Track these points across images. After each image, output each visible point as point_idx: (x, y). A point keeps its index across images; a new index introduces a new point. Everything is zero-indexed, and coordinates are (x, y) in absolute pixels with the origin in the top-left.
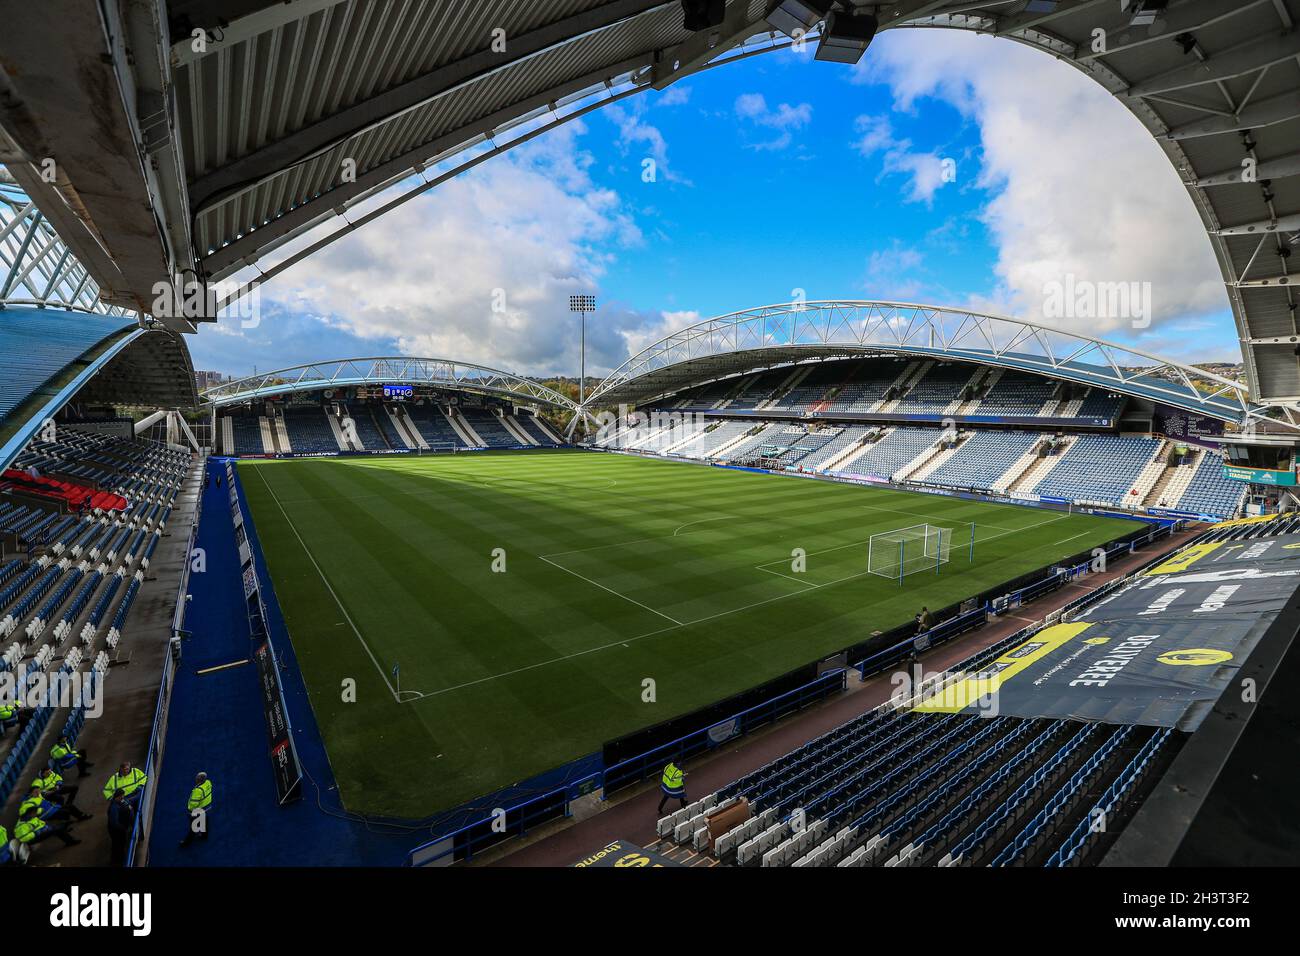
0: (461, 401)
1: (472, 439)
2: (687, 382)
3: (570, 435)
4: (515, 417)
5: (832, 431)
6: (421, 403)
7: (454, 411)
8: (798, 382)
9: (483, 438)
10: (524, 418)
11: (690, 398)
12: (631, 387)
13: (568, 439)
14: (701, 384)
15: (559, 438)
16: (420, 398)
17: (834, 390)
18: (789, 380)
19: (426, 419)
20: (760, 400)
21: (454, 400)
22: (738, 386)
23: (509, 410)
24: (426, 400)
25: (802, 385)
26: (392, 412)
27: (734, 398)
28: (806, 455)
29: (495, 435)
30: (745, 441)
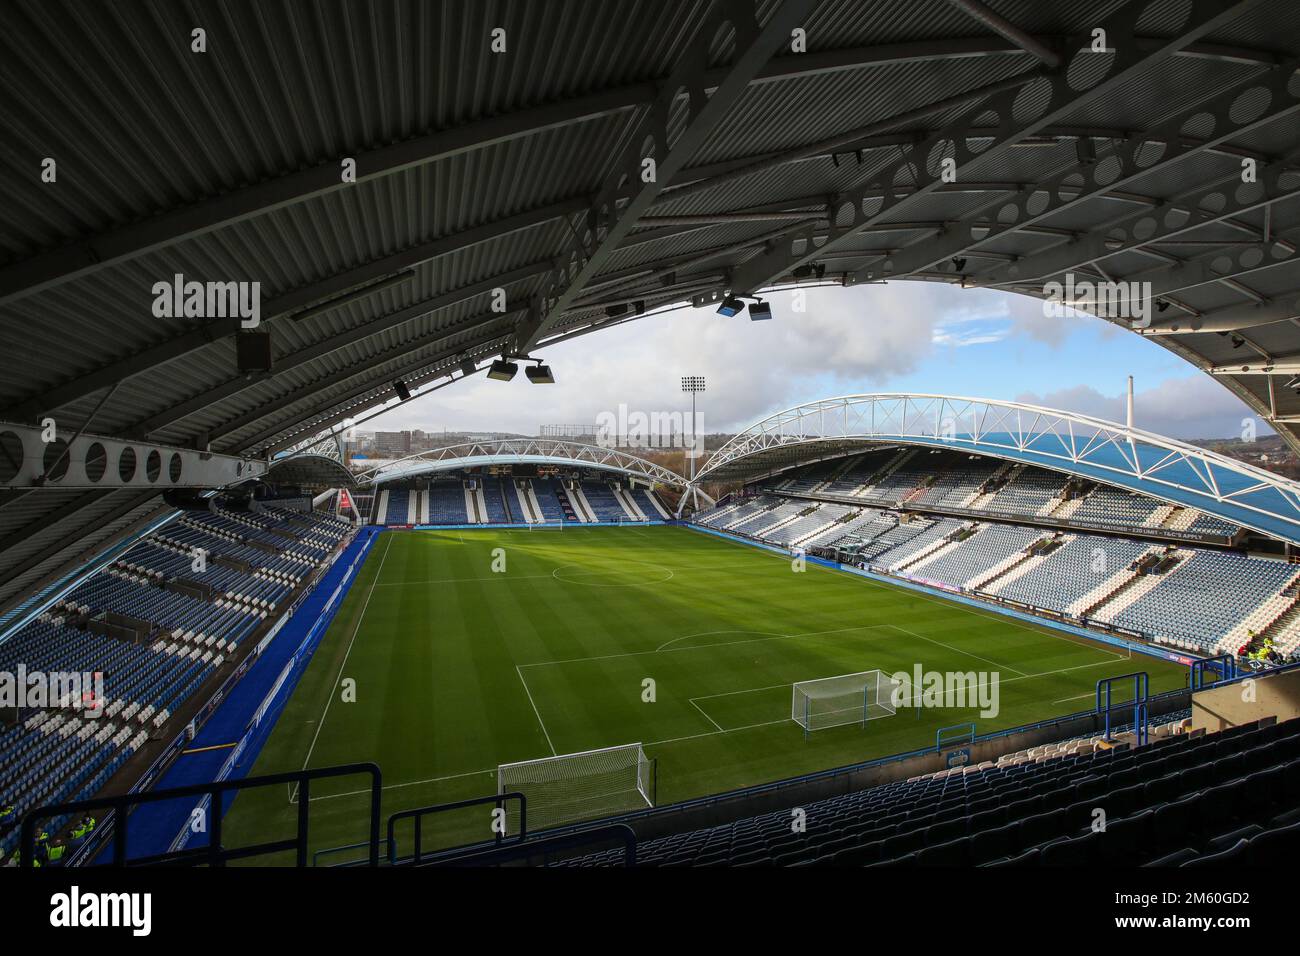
0: (582, 476)
1: (585, 513)
2: (793, 461)
3: (680, 511)
4: (631, 492)
5: (922, 523)
6: (546, 477)
7: (576, 485)
8: (896, 467)
9: (596, 513)
10: (639, 493)
11: (794, 478)
12: (732, 467)
13: (677, 515)
14: (807, 463)
15: (669, 513)
16: (544, 474)
17: (931, 477)
18: (889, 464)
19: (547, 493)
20: (857, 485)
21: (576, 475)
22: (840, 468)
23: (626, 484)
24: (550, 475)
25: (900, 470)
26: (519, 486)
27: (834, 480)
28: (889, 549)
29: (607, 509)
30: (837, 527)
